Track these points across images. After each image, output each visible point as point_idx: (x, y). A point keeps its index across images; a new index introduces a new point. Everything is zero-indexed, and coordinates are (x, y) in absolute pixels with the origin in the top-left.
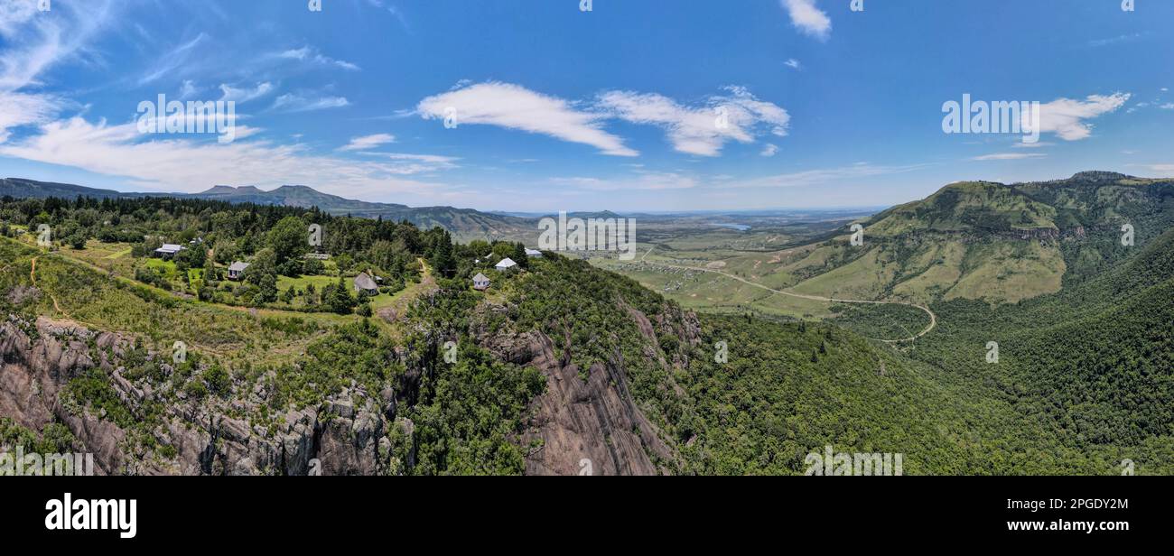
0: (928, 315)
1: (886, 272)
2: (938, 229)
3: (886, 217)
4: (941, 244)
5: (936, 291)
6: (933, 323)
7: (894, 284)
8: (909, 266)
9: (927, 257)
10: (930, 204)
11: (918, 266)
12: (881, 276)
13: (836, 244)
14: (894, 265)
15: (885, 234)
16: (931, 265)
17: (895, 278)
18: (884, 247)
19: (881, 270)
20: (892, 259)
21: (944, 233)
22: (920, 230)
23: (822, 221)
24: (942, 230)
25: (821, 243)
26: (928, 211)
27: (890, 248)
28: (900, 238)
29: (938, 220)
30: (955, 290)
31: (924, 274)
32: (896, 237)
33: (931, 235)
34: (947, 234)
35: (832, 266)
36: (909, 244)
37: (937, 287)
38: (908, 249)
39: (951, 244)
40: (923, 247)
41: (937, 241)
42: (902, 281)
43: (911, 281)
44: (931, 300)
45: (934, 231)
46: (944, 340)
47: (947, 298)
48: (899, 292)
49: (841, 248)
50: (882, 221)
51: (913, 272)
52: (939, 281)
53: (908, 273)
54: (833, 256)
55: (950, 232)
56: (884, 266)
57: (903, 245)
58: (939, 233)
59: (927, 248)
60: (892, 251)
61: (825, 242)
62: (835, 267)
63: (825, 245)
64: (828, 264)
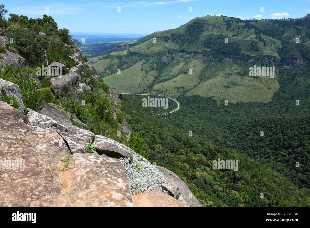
0: (175, 103)
1: (148, 76)
2: (185, 50)
3: (148, 40)
4: (187, 60)
5: (181, 90)
6: (179, 107)
7: (153, 84)
8: (164, 74)
9: (177, 68)
10: (182, 31)
11: (171, 74)
12: (145, 79)
13: (112, 58)
14: (154, 72)
15: (148, 51)
16: (179, 74)
17: (154, 81)
18: (147, 61)
19: (145, 76)
20: (152, 69)
21: (190, 53)
22: (174, 50)
23: (98, 43)
24: (189, 51)
25: (101, 57)
26: (180, 36)
27: (152, 61)
28: (159, 55)
29: (187, 43)
30: (194, 90)
31: (175, 79)
32: (156, 54)
33: (180, 54)
34: (192, 54)
35: (110, 73)
36: (164, 59)
37: (182, 87)
38: (164, 63)
39: (194, 62)
40: (174, 62)
41: (184, 58)
42: (159, 82)
43: (166, 83)
44: (178, 95)
45: (183, 51)
46: (185, 116)
47: (188, 94)
48: (157, 89)
49: (116, 61)
50: (146, 42)
51: (167, 77)
52: (184, 84)
53: (163, 78)
54: (111, 66)
55: (194, 52)
56: (147, 73)
57: (161, 59)
58: (187, 53)
59: (177, 63)
60: (153, 63)
61: (104, 56)
62: (112, 73)
63: (104, 58)
64: (107, 71)
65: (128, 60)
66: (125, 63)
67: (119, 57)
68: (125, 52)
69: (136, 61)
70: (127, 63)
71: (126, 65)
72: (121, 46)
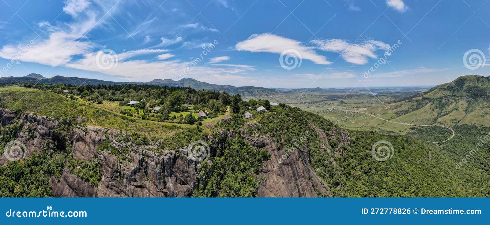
0: (451, 131)
1: (434, 113)
2: (456, 95)
3: (434, 90)
4: (457, 101)
5: (455, 121)
6: (454, 135)
7: (437, 118)
8: (444, 111)
9: (452, 107)
10: (453, 84)
11: (448, 111)
12: (432, 115)
13: (413, 101)
14: (438, 110)
15: (433, 97)
16: (453, 110)
17: (438, 116)
18: (433, 102)
19: (432, 112)
20: (436, 107)
21: (459, 97)
22: (449, 95)
23: (408, 91)
24: (457, 95)
25: (407, 101)
26: (452, 87)
27: (436, 103)
28: (440, 99)
29: (456, 91)
30: (463, 121)
31: (451, 114)
32: (438, 98)
33: (453, 98)
34: (460, 97)
35: (411, 111)
36: (444, 101)
37: (455, 119)
38: (443, 103)
39: (461, 102)
40: (450, 102)
41: (455, 100)
42: (441, 117)
43: (445, 117)
44: (453, 125)
45: (454, 96)
46: (458, 142)
47: (459, 124)
48: (439, 122)
49: (415, 103)
50: (433, 92)
51: (445, 113)
52: (456, 117)
53: (443, 113)
54: (412, 106)
55: (461, 96)
56: (433, 111)
57: (441, 101)
58: (457, 97)
59: (451, 103)
60: (437, 104)
61: (409, 100)
62: (413, 111)
63: (409, 101)
64: (410, 109)
65: (422, 103)
66: (420, 104)
67: (417, 101)
68: (421, 98)
69: (427, 103)
70: (422, 104)
71: (421, 106)
72: (419, 94)
